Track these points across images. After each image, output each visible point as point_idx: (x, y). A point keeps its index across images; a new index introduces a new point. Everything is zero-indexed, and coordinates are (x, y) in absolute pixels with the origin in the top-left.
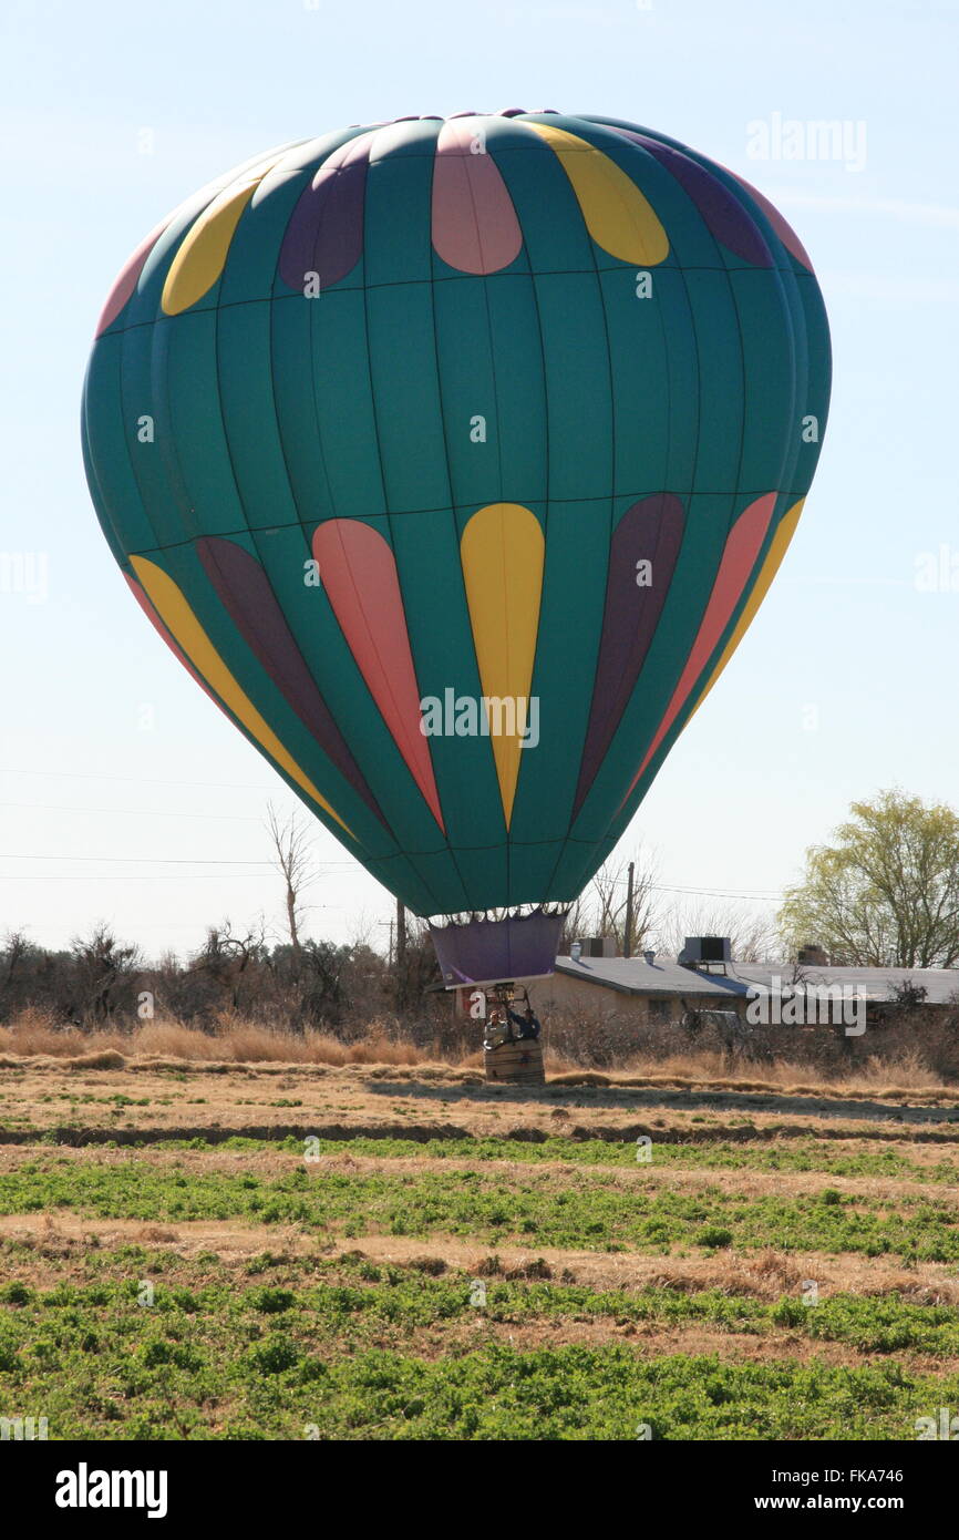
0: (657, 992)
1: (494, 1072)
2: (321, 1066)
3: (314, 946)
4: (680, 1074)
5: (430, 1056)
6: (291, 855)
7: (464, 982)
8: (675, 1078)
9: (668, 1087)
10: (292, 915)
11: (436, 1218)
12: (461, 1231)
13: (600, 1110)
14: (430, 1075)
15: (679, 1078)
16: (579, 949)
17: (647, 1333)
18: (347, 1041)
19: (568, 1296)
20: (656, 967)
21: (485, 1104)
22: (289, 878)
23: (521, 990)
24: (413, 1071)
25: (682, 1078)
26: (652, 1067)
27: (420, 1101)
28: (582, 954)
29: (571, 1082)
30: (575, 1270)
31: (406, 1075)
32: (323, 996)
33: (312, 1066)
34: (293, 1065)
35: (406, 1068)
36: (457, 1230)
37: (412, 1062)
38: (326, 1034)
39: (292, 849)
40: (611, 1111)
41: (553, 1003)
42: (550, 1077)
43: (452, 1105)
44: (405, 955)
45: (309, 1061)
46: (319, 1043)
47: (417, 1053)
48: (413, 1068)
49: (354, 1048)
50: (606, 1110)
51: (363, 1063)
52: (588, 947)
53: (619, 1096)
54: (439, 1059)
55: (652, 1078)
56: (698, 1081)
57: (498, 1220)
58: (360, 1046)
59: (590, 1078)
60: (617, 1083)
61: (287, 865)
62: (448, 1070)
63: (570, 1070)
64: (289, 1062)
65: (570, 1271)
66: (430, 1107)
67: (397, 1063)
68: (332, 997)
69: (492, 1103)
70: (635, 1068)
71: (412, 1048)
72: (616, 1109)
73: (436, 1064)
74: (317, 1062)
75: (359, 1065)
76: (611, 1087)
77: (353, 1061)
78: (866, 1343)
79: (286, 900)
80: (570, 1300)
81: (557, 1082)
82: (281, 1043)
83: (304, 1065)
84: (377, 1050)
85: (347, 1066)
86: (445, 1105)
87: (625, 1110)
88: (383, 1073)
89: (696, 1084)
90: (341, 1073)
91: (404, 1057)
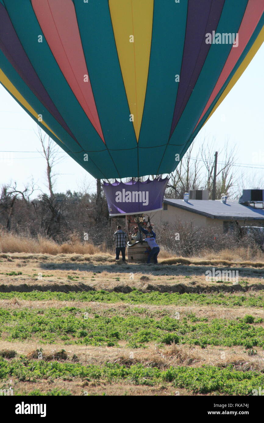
0: (228, 218)
1: (132, 258)
2: (45, 255)
3: (71, 194)
4: (227, 259)
5: (101, 250)
6: (49, 148)
7: (119, 213)
8: (223, 261)
9: (219, 265)
10: (49, 178)
11: (38, 331)
12: (47, 337)
13: (172, 277)
14: (100, 259)
15: (225, 261)
16: (188, 195)
17: (94, 385)
18: (58, 242)
19: (65, 368)
20: (227, 205)
21: (115, 274)
22: (48, 160)
23: (147, 217)
24: (91, 257)
25: (227, 261)
26: (212, 255)
27: (83, 272)
28: (191, 198)
29: (170, 262)
30: (78, 355)
31: (88, 259)
32: (52, 220)
33: (41, 255)
34: (31, 254)
35: (88, 256)
36: (46, 336)
37: (92, 253)
38: (48, 239)
39: (49, 145)
40: (177, 277)
41: (167, 223)
42: (160, 260)
43: (99, 275)
44: (99, 199)
45: (39, 252)
46: (45, 243)
47: (94, 248)
48: (92, 256)
49: (62, 246)
50: (175, 277)
51: (66, 253)
52: (194, 195)
53: (188, 270)
54: (105, 252)
55: (212, 261)
56: (236, 262)
57: (70, 331)
58: (65, 245)
59: (180, 261)
60: (193, 263)
61: (47, 153)
62: (109, 257)
63: (171, 257)
64: (29, 253)
65: (77, 355)
66: (87, 275)
67: (83, 254)
68: (56, 220)
69: (118, 273)
70: (203, 256)
71: (92, 246)
72: (181, 276)
73: (104, 254)
74: (43, 252)
75: (65, 254)
76: (190, 265)
77: (62, 252)
78: (197, 389)
79: (46, 171)
80: (66, 370)
81: (163, 263)
82: (26, 243)
83: (37, 254)
84: (74, 247)
85: (58, 255)
86: (95, 274)
87: (185, 277)
88: (77, 258)
89: (233, 264)
90: (55, 258)
91: (88, 250)
